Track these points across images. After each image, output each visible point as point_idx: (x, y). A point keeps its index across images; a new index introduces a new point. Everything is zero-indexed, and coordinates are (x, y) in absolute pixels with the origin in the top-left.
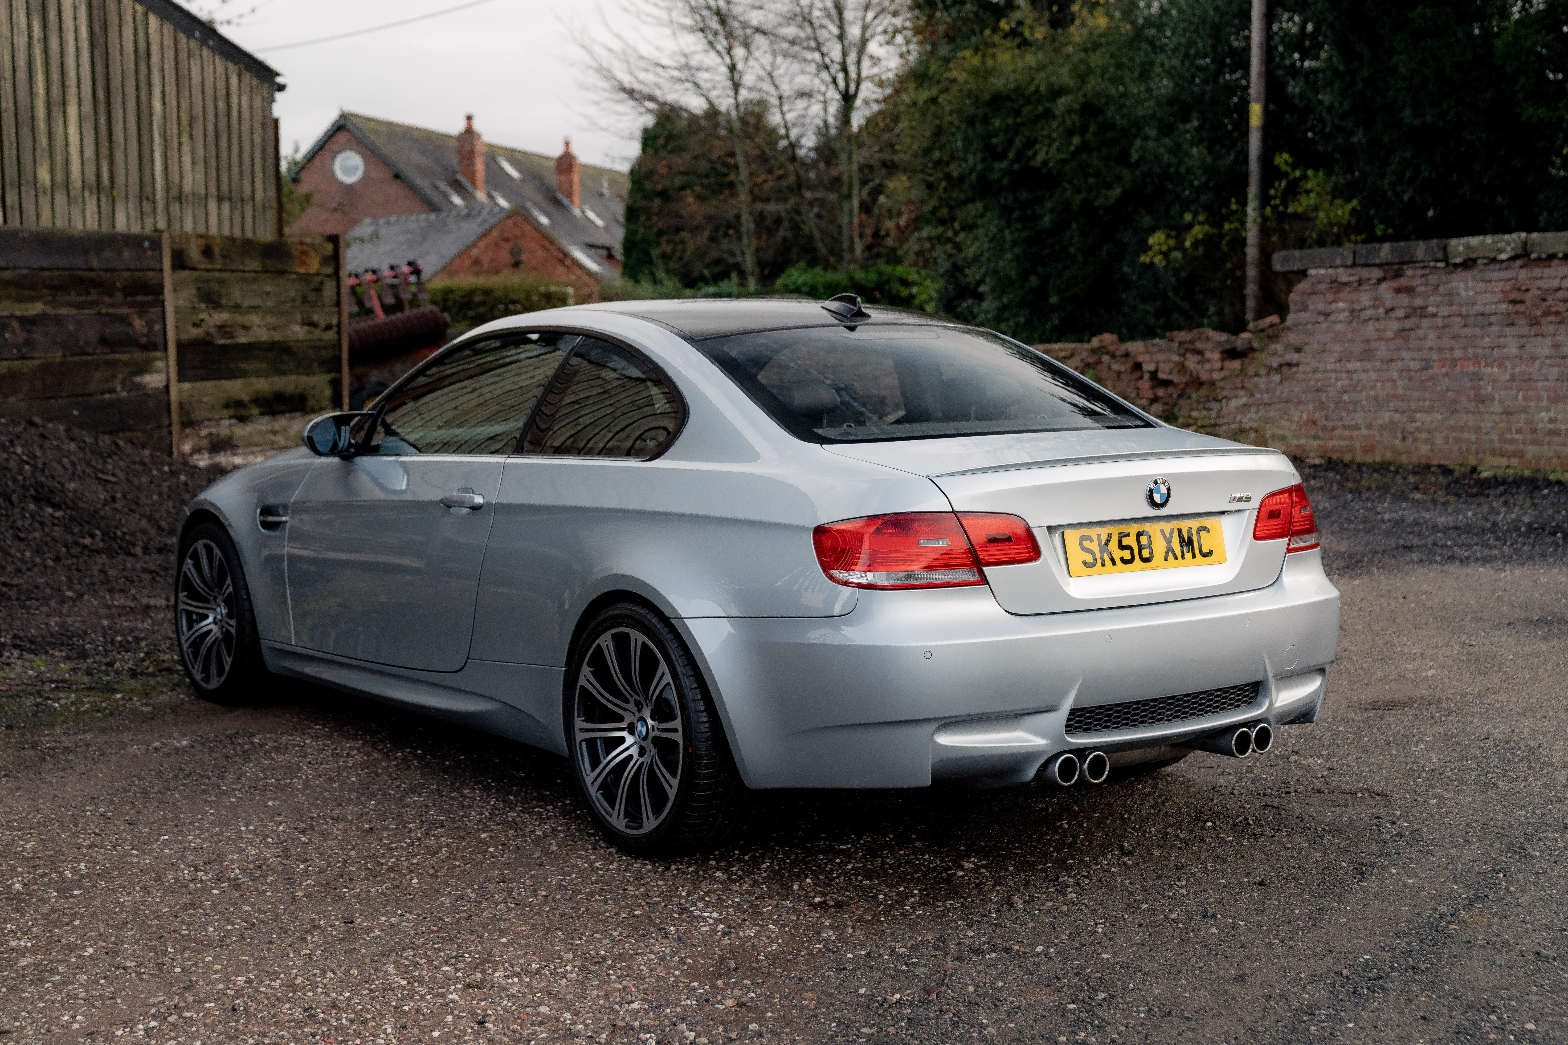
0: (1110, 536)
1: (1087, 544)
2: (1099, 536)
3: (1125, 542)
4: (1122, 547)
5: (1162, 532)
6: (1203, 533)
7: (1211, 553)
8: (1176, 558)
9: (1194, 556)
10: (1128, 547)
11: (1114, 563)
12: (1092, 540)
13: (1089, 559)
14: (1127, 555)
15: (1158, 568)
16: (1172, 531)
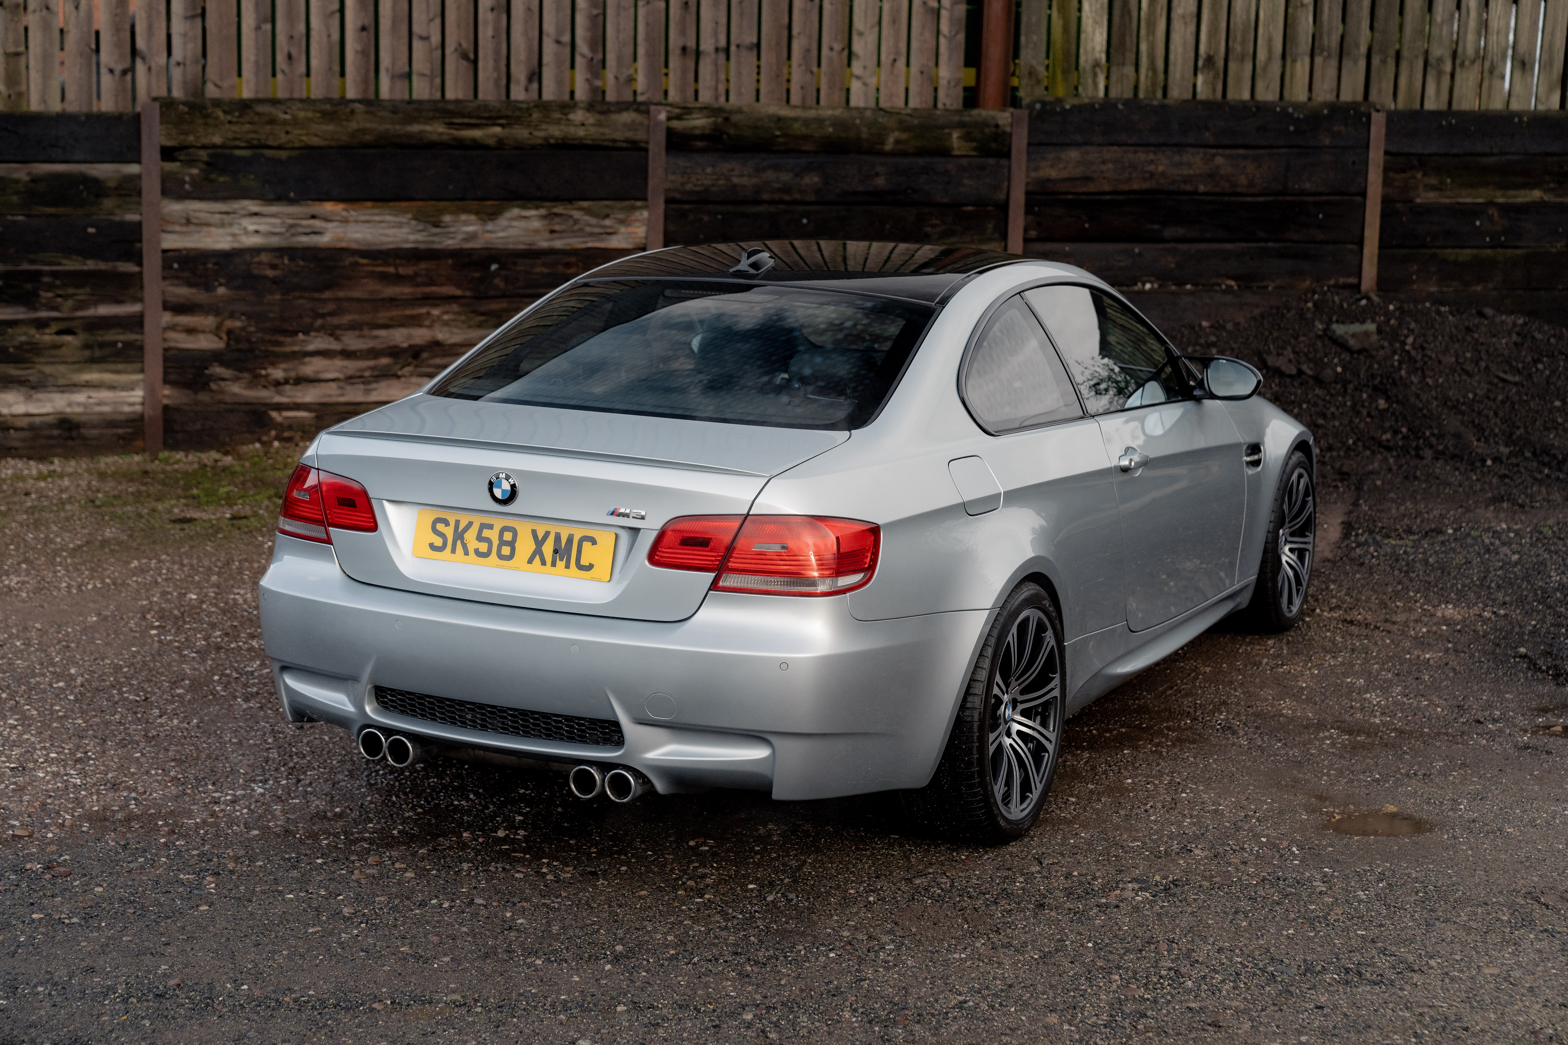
0: (470, 524)
1: (440, 527)
2: (457, 523)
3: (486, 533)
4: (480, 538)
5: (534, 533)
6: (586, 545)
7: (590, 567)
8: (544, 563)
9: (567, 566)
10: (488, 541)
11: (466, 553)
12: (447, 523)
13: (438, 542)
14: (483, 547)
15: (517, 569)
16: (547, 534)
